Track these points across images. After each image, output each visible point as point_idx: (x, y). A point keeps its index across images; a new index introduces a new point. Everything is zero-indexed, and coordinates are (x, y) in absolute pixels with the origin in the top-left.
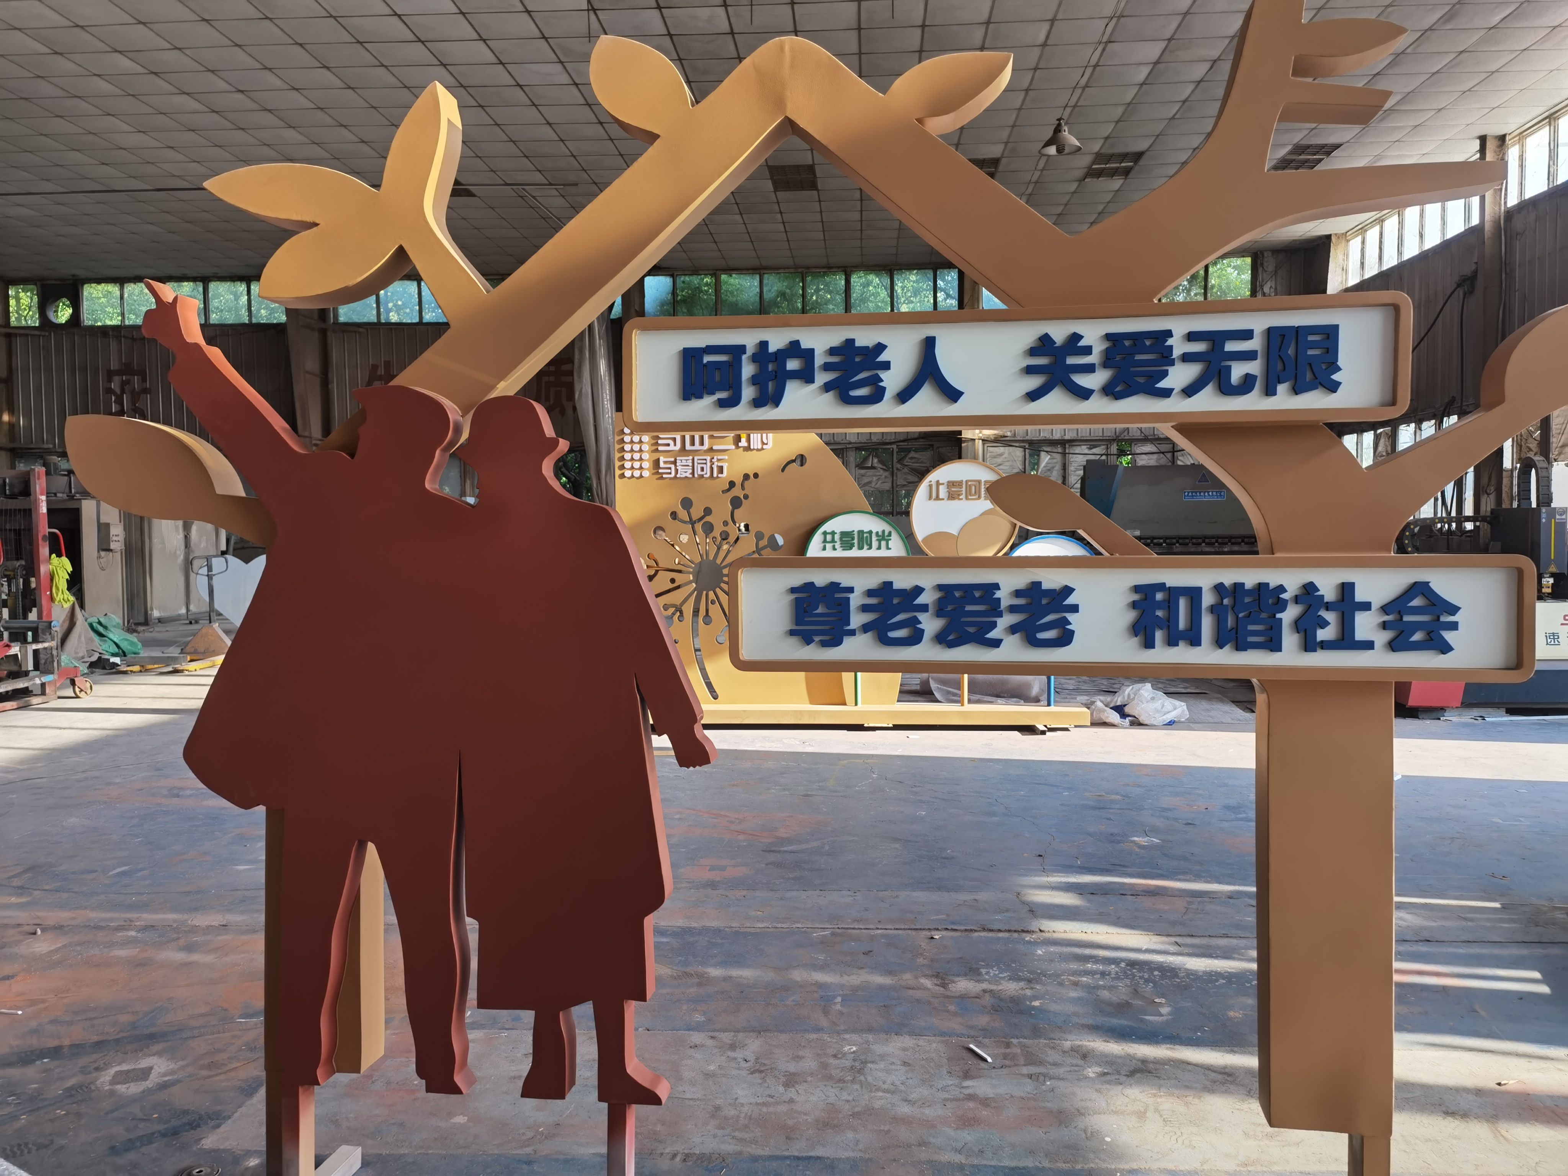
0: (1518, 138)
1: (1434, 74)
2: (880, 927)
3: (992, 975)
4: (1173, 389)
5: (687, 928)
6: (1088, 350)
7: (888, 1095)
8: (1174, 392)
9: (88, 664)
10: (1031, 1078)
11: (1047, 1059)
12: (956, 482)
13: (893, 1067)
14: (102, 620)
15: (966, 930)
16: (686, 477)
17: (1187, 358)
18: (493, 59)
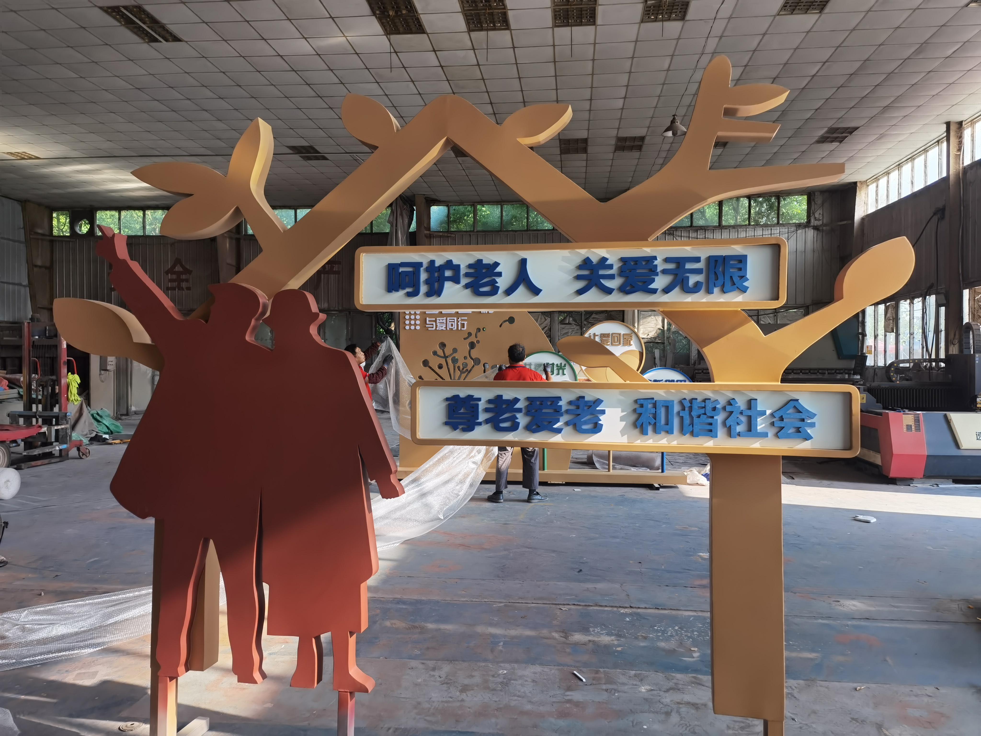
0: (970, 123)
1: (913, 85)
2: (534, 602)
3: (596, 632)
4: (658, 289)
5: (419, 600)
6: (611, 267)
7: (520, 699)
8: (658, 291)
9: (89, 439)
10: (607, 691)
11: (618, 680)
12: (606, 334)
13: (526, 683)
14: (99, 412)
15: (586, 605)
16: (442, 330)
17: (664, 272)
18: (337, 81)
